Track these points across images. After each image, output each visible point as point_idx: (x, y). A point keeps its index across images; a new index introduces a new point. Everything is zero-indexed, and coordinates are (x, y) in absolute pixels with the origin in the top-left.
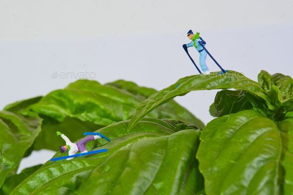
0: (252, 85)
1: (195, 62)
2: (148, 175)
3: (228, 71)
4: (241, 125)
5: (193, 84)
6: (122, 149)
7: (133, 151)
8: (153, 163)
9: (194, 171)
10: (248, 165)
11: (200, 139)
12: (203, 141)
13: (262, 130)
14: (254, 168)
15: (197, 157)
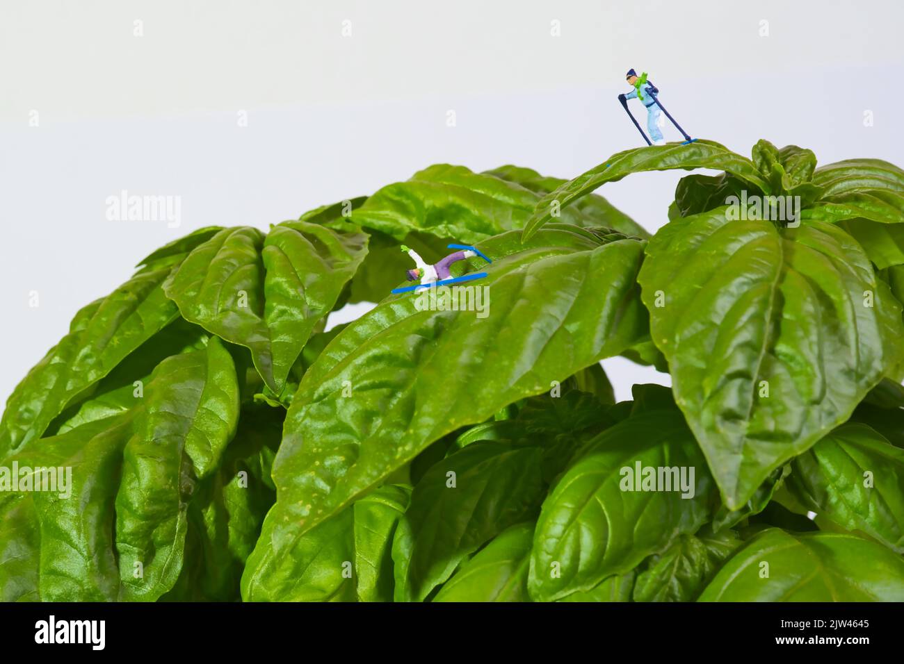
0: (738, 162)
1: (640, 126)
2: (556, 311)
3: (696, 140)
4: (716, 230)
5: (636, 161)
6: (512, 272)
7: (531, 274)
8: (565, 292)
9: (633, 304)
10: (722, 290)
11: (645, 253)
12: (649, 255)
13: (750, 235)
14: (732, 295)
15: (638, 281)
